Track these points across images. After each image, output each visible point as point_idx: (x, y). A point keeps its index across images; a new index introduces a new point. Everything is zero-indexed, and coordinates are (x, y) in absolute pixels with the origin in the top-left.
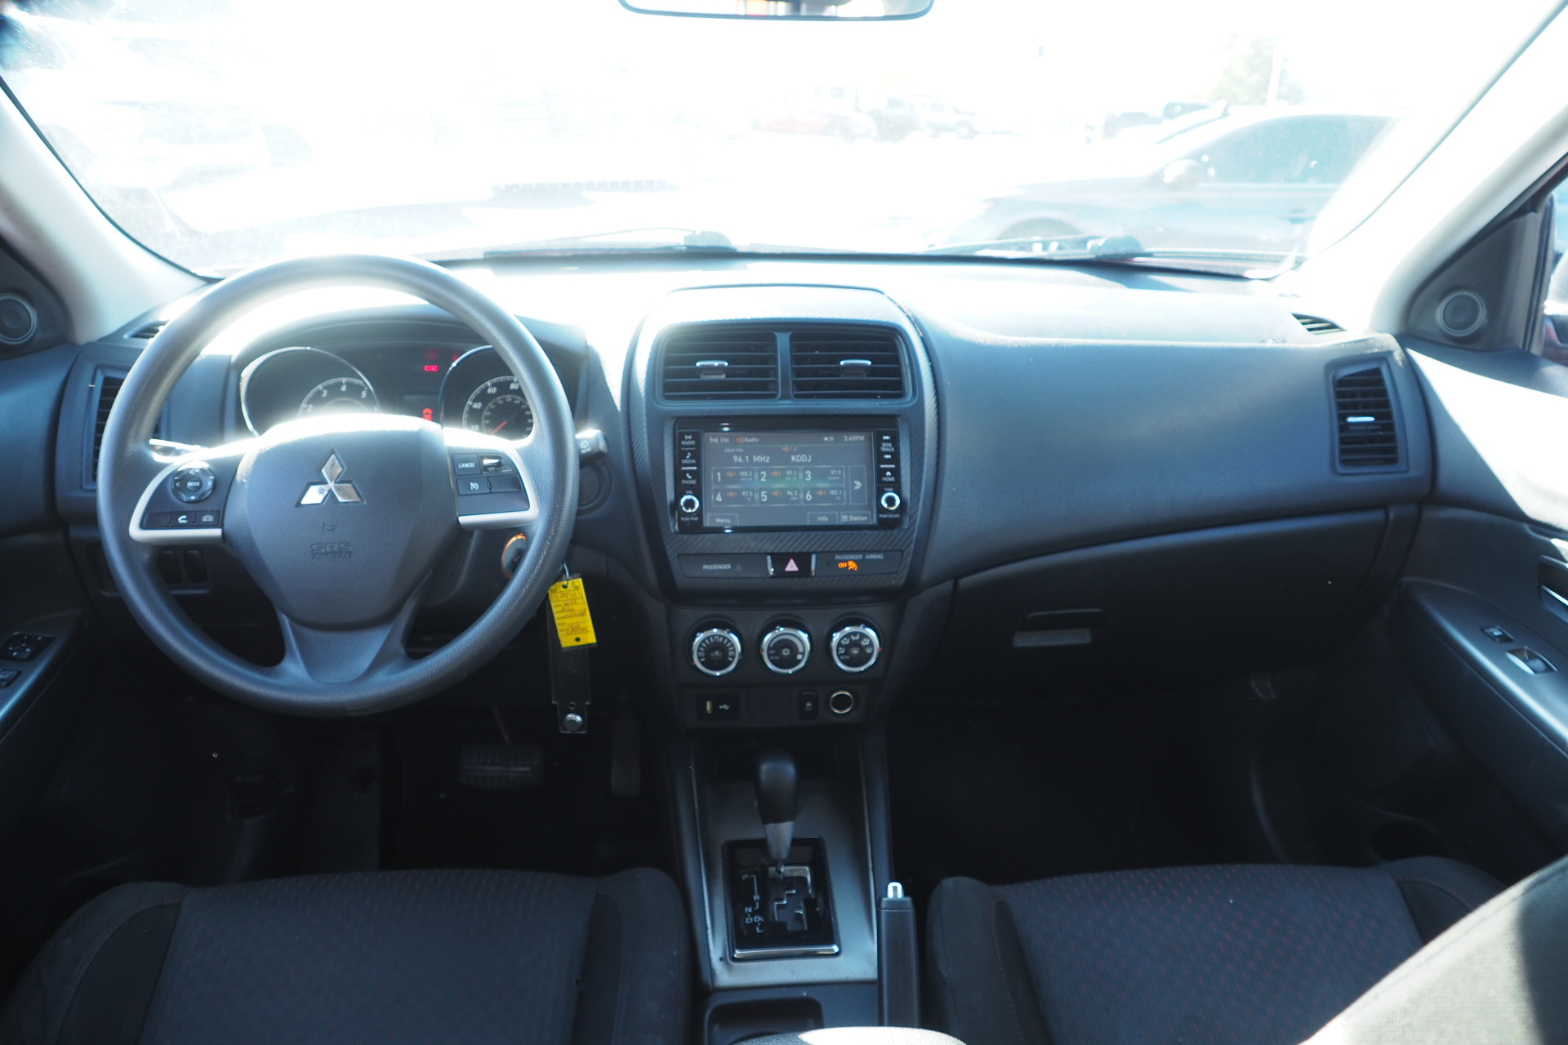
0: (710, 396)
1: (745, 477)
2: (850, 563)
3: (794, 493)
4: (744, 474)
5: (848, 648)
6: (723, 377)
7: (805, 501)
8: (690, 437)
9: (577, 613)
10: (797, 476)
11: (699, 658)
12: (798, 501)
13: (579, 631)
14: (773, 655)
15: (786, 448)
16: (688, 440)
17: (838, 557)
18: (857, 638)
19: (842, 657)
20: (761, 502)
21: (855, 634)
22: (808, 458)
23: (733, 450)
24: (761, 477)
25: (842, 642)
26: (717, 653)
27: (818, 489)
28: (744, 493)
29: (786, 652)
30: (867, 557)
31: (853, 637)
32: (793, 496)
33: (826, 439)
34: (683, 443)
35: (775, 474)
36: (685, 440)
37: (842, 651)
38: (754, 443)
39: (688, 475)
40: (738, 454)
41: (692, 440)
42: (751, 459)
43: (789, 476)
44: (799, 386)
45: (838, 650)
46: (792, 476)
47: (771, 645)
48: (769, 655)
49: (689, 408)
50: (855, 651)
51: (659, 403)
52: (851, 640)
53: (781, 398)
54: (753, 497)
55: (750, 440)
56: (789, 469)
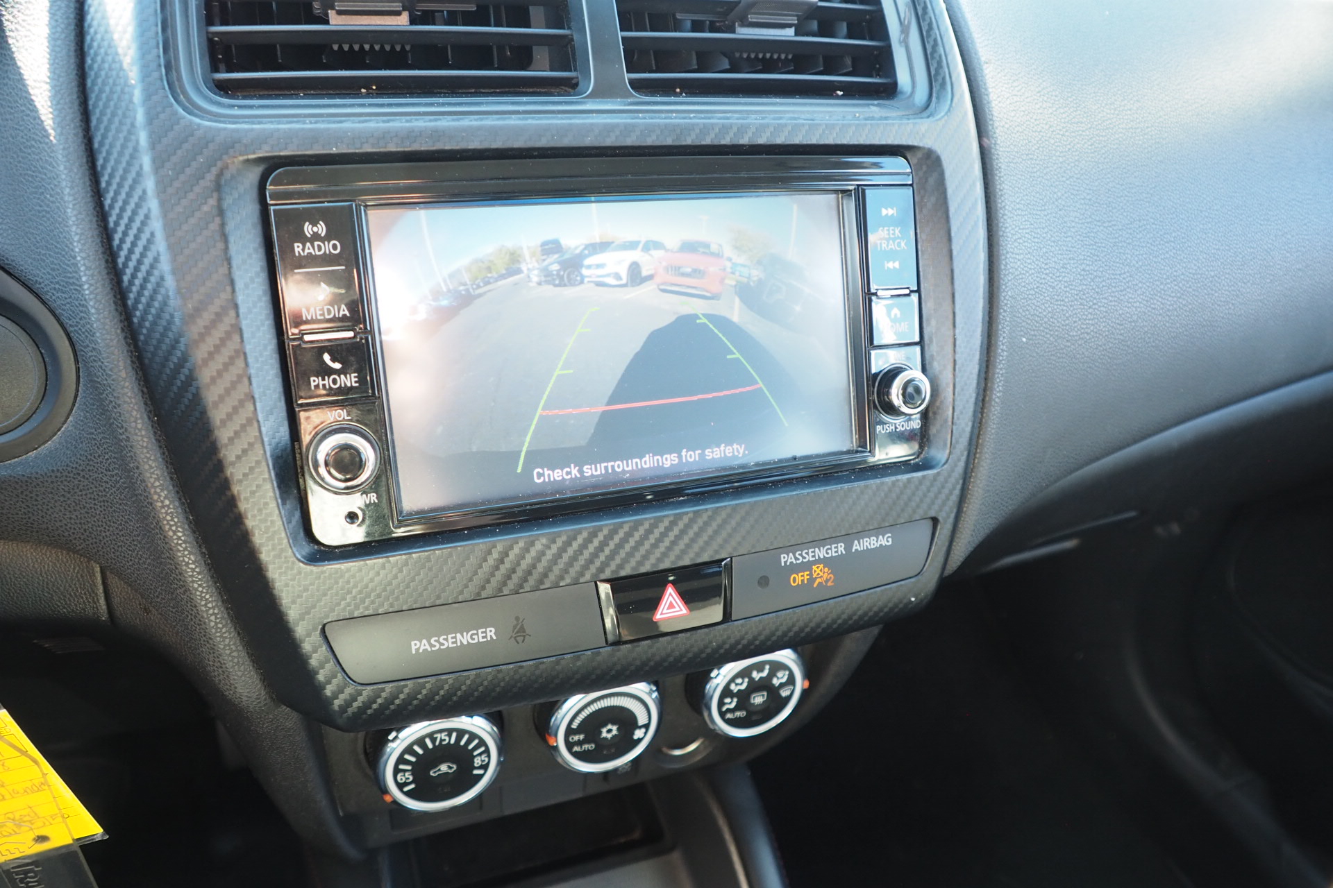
5: (743, 697)
6: (401, 22)
8: (321, 229)
11: (400, 786)
14: (580, 743)
16: (316, 237)
17: (786, 559)
18: (765, 674)
19: (729, 716)
25: (733, 687)
26: (444, 768)
29: (609, 732)
30: (856, 546)
31: (755, 675)
34: (298, 248)
36: (303, 239)
37: (731, 703)
39: (326, 357)
41: (328, 238)
44: (636, 56)
45: (721, 703)
47: (574, 726)
48: (569, 746)
49: (308, 126)
50: (758, 699)
51: (192, 109)
52: (751, 680)
53: (595, 95)
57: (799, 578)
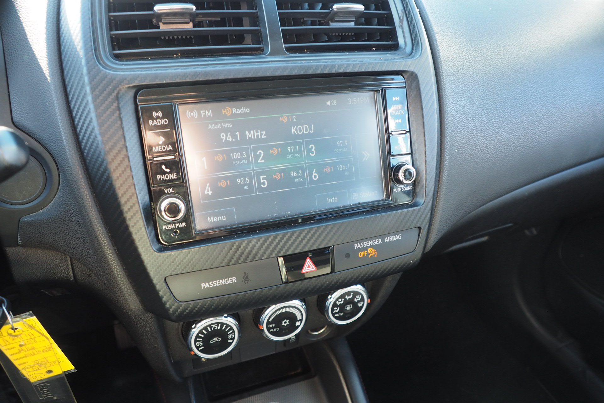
0: (176, 52)
1: (237, 159)
2: (370, 250)
3: (298, 173)
4: (237, 155)
5: (342, 307)
6: (189, 26)
7: (312, 181)
8: (160, 114)
9: (41, 350)
10: (300, 152)
11: (197, 348)
12: (303, 183)
13: (48, 365)
14: (273, 328)
15: (284, 119)
16: (158, 117)
17: (357, 246)
19: (336, 315)
20: (261, 189)
21: (348, 293)
22: (310, 129)
23: (219, 126)
24: (257, 157)
25: (337, 302)
26: (216, 339)
27: (325, 165)
28: (238, 181)
29: (285, 323)
30: (386, 240)
31: (347, 297)
32: (297, 177)
33: (328, 103)
34: (151, 122)
35: (274, 151)
36: (153, 119)
37: (337, 310)
38: (245, 114)
39: (163, 167)
40: (226, 131)
41: (163, 118)
42: (243, 135)
43: (291, 152)
44: (288, 37)
45: (333, 310)
46: (294, 153)
47: (270, 320)
48: (268, 329)
49: (153, 72)
50: (349, 308)
51: (106, 66)
52: (345, 299)
53: (271, 54)
54: (250, 184)
55: (239, 111)
56: (290, 145)
57: (362, 254)
